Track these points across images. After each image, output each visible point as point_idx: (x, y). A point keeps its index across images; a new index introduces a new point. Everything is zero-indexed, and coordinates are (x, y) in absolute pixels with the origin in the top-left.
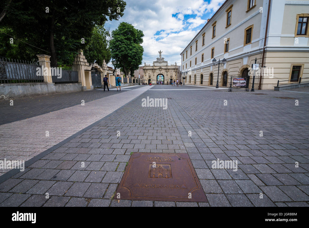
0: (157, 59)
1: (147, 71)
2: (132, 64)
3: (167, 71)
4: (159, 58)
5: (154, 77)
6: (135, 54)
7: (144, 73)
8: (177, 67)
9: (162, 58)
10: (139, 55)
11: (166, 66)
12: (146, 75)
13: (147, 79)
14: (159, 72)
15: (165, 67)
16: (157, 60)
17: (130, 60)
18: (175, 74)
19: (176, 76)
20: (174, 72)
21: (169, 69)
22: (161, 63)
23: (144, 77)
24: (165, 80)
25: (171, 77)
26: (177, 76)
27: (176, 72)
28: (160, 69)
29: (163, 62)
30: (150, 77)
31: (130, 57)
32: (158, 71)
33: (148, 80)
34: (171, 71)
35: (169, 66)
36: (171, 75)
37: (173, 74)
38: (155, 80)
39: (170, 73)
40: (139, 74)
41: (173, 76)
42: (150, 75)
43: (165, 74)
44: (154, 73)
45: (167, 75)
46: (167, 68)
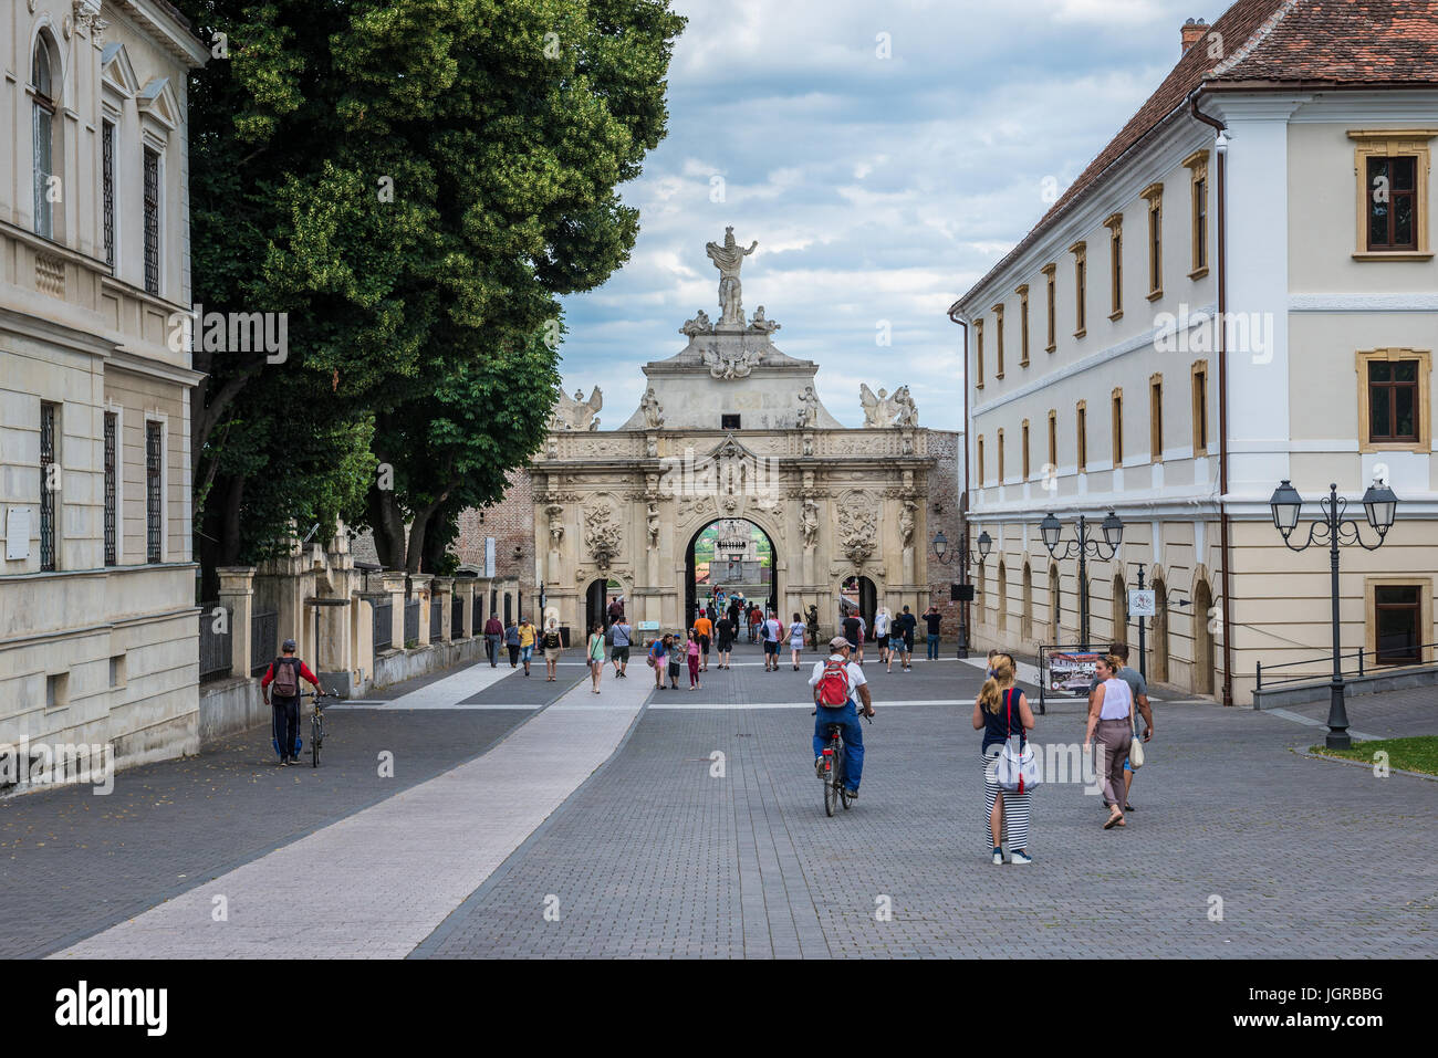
0: (692, 335)
2: (462, 468)
3: (808, 484)
4: (713, 320)
5: (654, 557)
6: (495, 391)
7: (540, 509)
8: (921, 449)
9: (749, 316)
10: (533, 390)
11: (800, 431)
12: (558, 538)
13: (570, 585)
15: (780, 441)
16: (686, 341)
17: (448, 440)
18: (907, 521)
19: (908, 552)
20: (893, 506)
21: (824, 469)
22: (738, 378)
23: (539, 563)
24: (782, 587)
25: (859, 554)
26: (923, 543)
27: (912, 500)
29: (767, 367)
30: (604, 556)
31: (453, 413)
33: (583, 590)
34: (858, 486)
35: (832, 437)
36: (855, 536)
37: (880, 518)
38: (669, 595)
39: (846, 509)
40: (482, 521)
41: (873, 547)
42: (611, 540)
43: (787, 527)
44: (653, 514)
45: (809, 535)
46: (807, 454)
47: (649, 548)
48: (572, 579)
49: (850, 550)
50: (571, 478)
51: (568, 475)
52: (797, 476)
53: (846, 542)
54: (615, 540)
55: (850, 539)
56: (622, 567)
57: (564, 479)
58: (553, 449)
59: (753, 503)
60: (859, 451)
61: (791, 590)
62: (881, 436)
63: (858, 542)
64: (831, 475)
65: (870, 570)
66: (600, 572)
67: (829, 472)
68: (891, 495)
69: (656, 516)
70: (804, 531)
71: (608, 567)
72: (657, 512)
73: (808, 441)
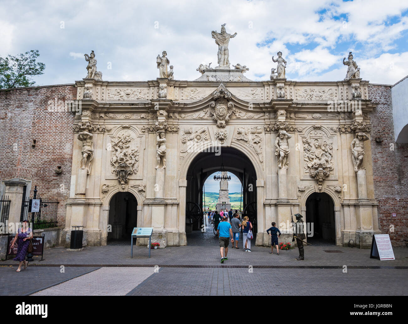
1: (100, 123)
3: (282, 119)
5: (161, 174)
11: (274, 82)
13: (94, 195)
14: (213, 129)
15: (259, 90)
16: (201, 74)
18: (358, 149)
19: (362, 173)
20: (347, 138)
21: (293, 109)
23: (73, 178)
25: (321, 175)
26: (369, 165)
27: (363, 132)
28: (221, 108)
30: (124, 173)
32: (196, 128)
33: (107, 201)
34: (318, 123)
35: (297, 88)
36: (316, 161)
37: (335, 148)
38: (172, 205)
39: (309, 141)
40: (34, 146)
41: (331, 169)
42: (130, 161)
43: (264, 154)
44: (161, 140)
45: (283, 158)
46: (280, 97)
47: (158, 167)
48: (98, 191)
49: (313, 172)
50: (103, 115)
51: (100, 113)
52: (272, 116)
53: (310, 166)
54: (133, 162)
55: (313, 163)
56: (137, 183)
57: (98, 115)
58: (88, 92)
59: (239, 135)
60: (318, 98)
61: (268, 202)
62: (334, 88)
63: (320, 165)
64: (297, 115)
65: (328, 188)
66: (120, 187)
67: (295, 113)
68: (344, 130)
69: (163, 142)
70: (279, 155)
71: (126, 183)
72: (164, 139)
73: (280, 88)
